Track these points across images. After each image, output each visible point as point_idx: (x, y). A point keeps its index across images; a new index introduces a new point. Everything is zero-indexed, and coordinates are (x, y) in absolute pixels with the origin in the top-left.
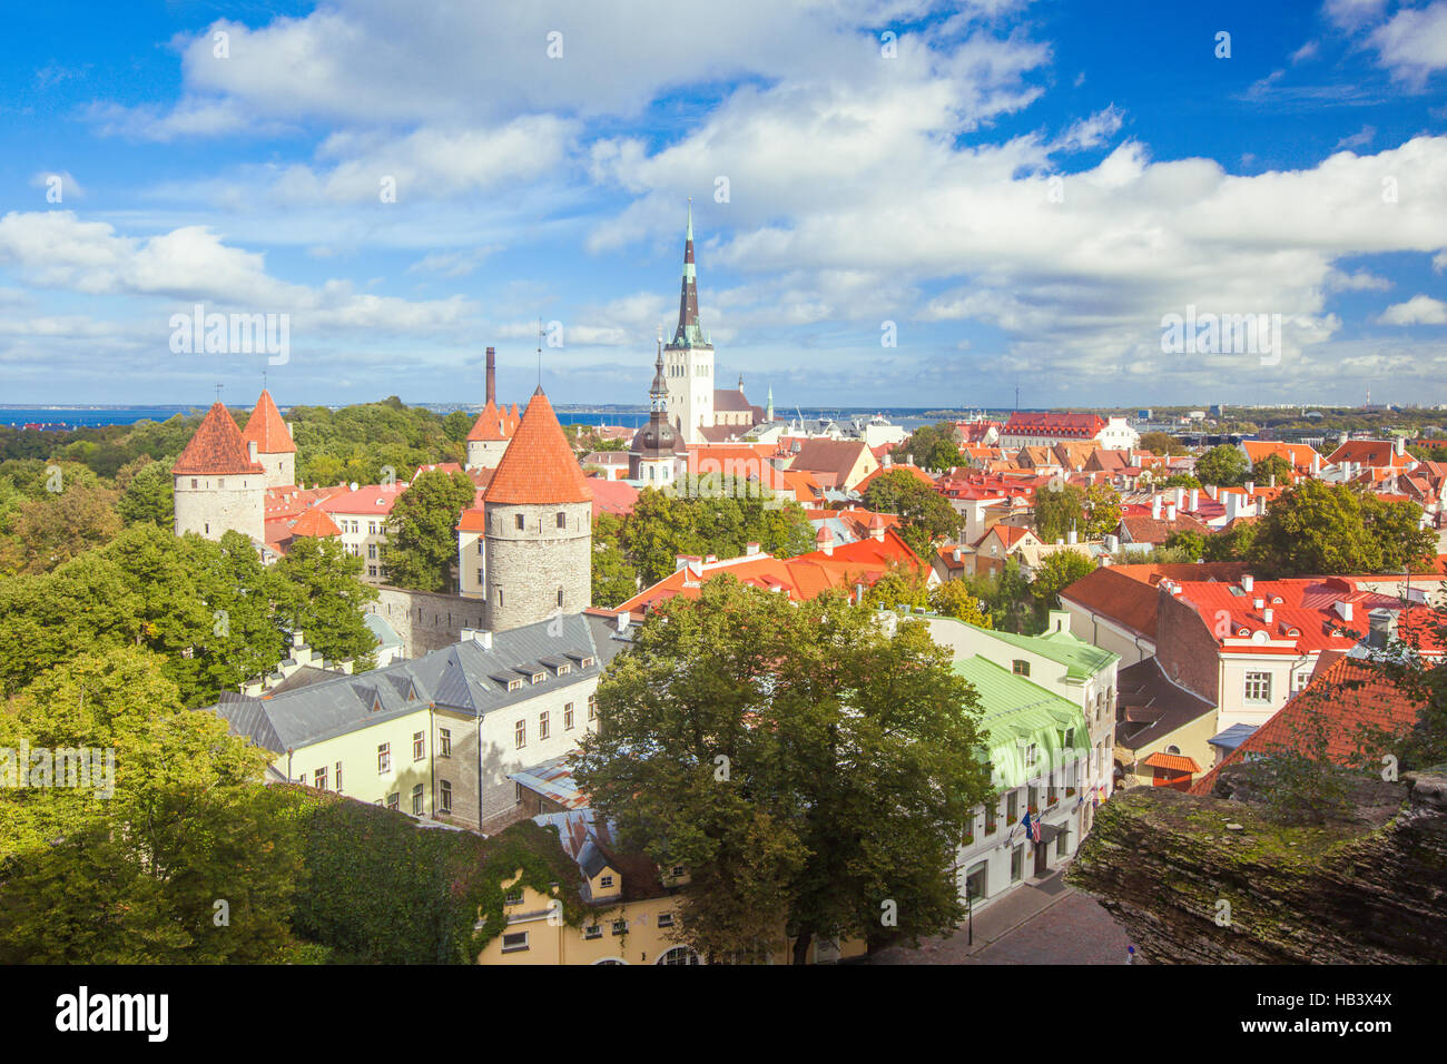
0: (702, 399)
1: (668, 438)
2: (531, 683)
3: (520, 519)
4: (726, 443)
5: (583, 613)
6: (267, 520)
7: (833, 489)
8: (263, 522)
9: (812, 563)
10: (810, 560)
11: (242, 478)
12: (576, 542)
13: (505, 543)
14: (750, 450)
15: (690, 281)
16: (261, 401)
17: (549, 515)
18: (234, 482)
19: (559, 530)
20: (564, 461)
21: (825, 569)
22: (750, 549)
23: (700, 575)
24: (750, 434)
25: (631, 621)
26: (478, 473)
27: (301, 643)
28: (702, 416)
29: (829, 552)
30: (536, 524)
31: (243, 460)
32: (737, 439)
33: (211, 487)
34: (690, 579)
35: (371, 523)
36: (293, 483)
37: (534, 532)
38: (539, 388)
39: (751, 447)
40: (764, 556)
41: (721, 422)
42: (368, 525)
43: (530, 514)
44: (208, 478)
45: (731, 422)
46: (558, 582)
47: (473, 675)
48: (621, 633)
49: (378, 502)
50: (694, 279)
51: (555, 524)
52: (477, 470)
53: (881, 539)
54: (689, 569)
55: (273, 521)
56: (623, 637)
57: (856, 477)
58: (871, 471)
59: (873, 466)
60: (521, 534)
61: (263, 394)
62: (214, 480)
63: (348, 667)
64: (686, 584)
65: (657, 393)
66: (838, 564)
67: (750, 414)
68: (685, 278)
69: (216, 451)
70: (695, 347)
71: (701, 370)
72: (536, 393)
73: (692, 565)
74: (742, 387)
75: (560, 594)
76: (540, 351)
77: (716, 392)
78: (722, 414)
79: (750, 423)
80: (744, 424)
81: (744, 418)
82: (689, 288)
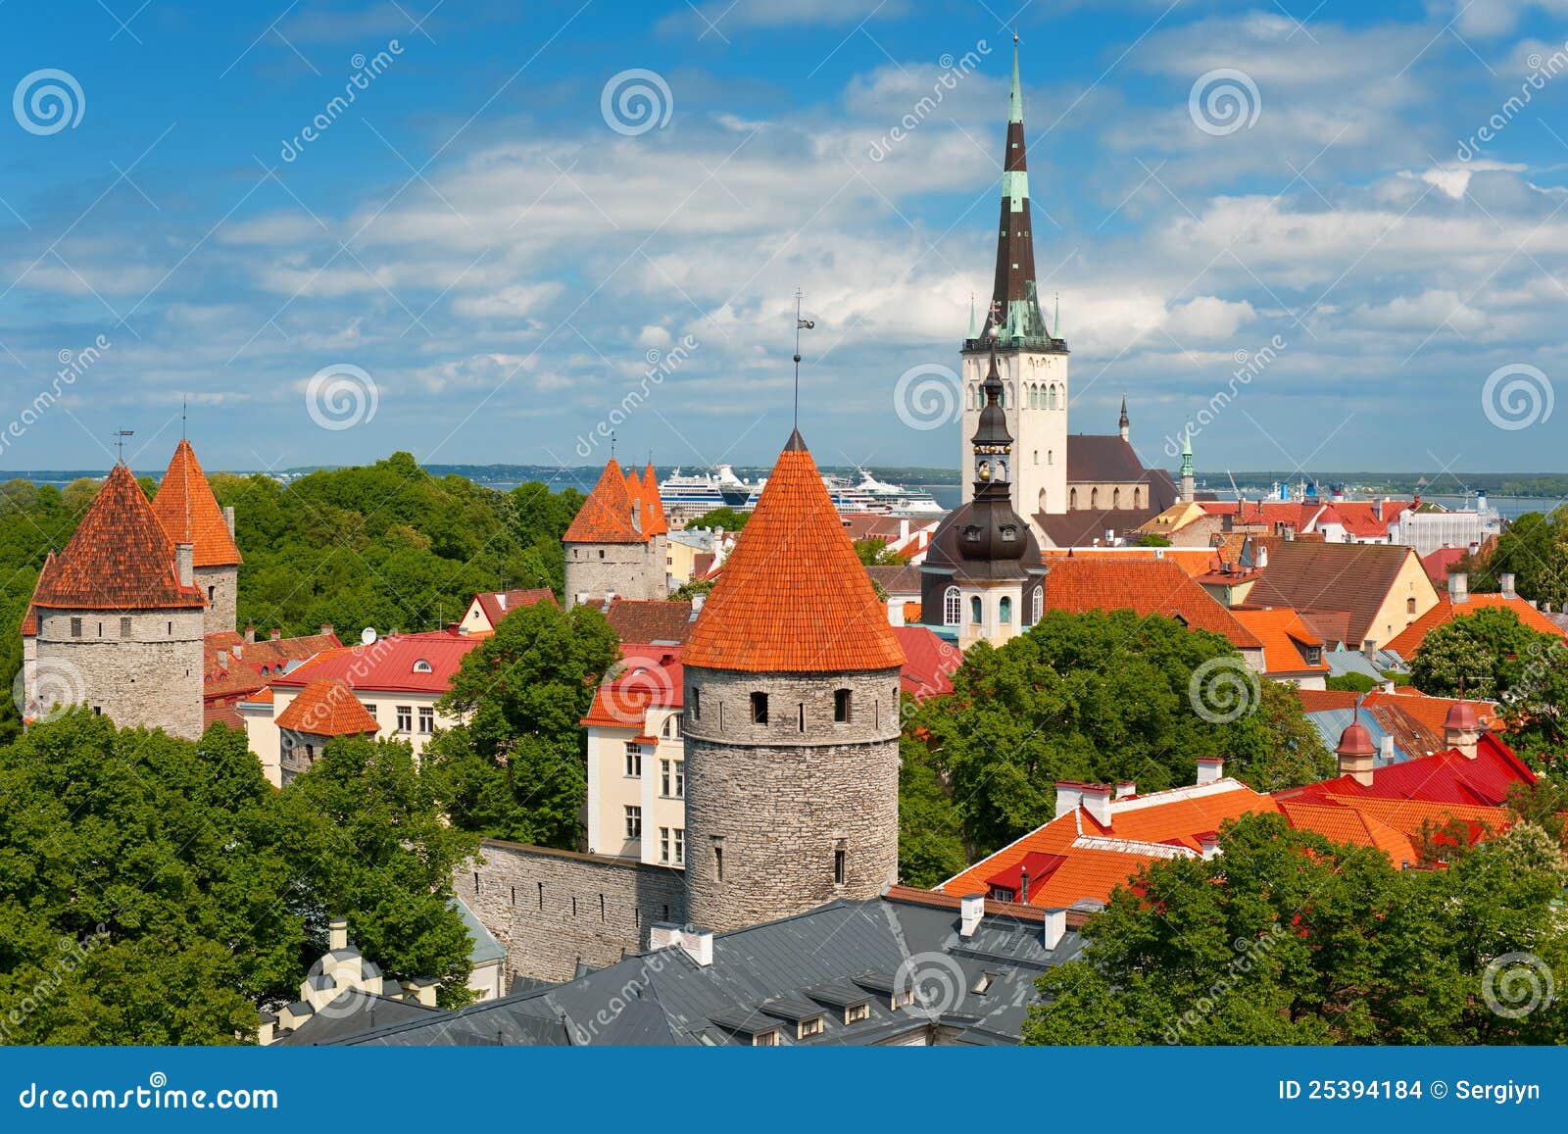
0: (1043, 456)
1: (1012, 538)
2: (795, 1036)
3: (760, 701)
4: (1095, 549)
5: (884, 898)
6: (209, 700)
7: (1341, 646)
8: (202, 703)
9: (1333, 803)
10: (1330, 796)
11: (163, 618)
12: (874, 751)
13: (728, 752)
14: (1157, 562)
15: (1016, 208)
16: (177, 463)
17: (820, 694)
18: (149, 626)
19: (839, 726)
20: (848, 584)
21: (1366, 817)
22: (1204, 773)
23: (1106, 823)
24: (1149, 528)
25: (987, 915)
26: (605, 610)
27: (344, 945)
28: (1042, 492)
29: (1366, 780)
30: (793, 712)
31: (167, 580)
32: (1118, 541)
33: (107, 636)
34: (1086, 832)
35: (401, 709)
36: (233, 628)
37: (788, 728)
38: (795, 435)
39: (1161, 557)
40: (1231, 785)
41: (1083, 504)
42: (395, 713)
43: (781, 697)
44: (100, 618)
45: (1105, 503)
46: (836, 833)
47: (682, 1018)
48: (965, 939)
49: (416, 669)
50: (1025, 202)
51: (832, 712)
52: (602, 603)
53: (1470, 752)
54: (1083, 810)
55: (219, 702)
56: (972, 947)
57: (1389, 621)
58: (1422, 609)
59: (1428, 600)
60: (761, 734)
61: (180, 448)
62: (112, 622)
63: (428, 996)
64: (1079, 843)
65: (990, 443)
66: (1385, 805)
67: (1144, 489)
68: (1006, 202)
69: (116, 563)
70: (1030, 349)
71: (1042, 392)
72: (790, 446)
73: (1091, 804)
74: (1125, 430)
75: (840, 855)
76: (797, 359)
77: (1070, 439)
78: (1084, 490)
79: (1144, 504)
80: (1131, 507)
81: (1130, 497)
82: (1014, 223)
